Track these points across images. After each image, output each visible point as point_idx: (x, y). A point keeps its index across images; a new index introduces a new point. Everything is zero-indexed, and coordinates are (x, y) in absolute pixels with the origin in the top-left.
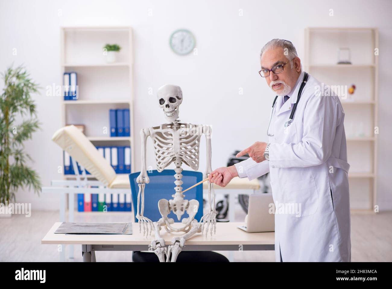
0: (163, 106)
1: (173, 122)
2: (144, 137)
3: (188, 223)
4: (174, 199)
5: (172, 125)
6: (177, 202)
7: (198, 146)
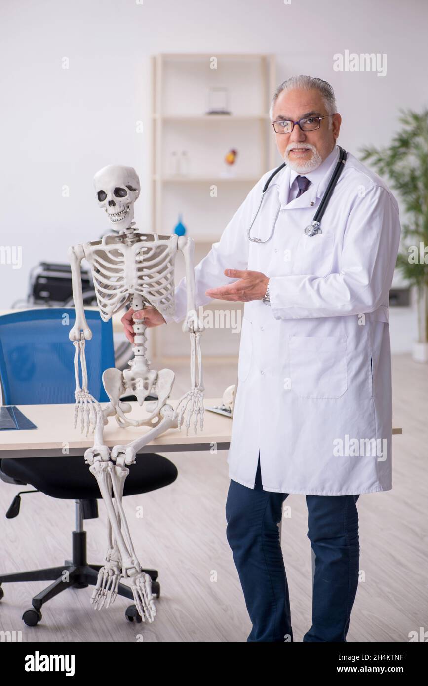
0: (105, 204)
1: (125, 232)
2: (76, 262)
3: (156, 411)
4: (133, 368)
5: (124, 236)
6: (137, 373)
7: (172, 273)
